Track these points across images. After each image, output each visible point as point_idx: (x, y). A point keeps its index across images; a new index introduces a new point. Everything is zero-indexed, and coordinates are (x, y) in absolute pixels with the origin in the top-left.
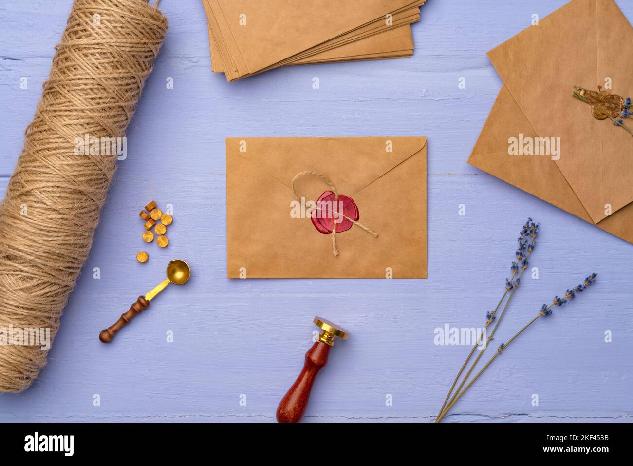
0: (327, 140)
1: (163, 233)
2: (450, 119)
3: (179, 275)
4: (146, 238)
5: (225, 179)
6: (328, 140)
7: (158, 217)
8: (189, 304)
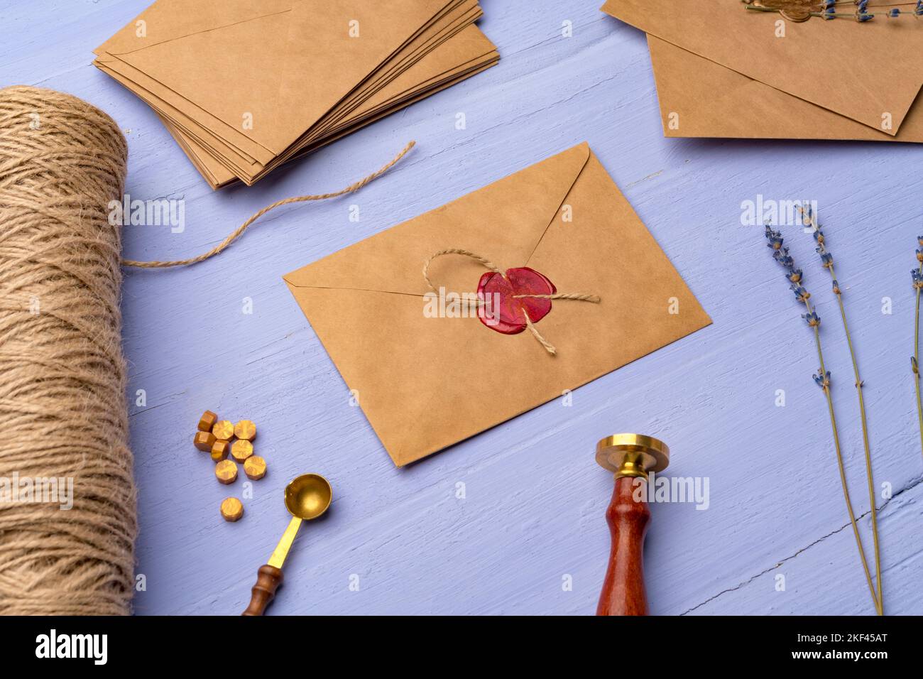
0: (442, 210)
1: (251, 452)
2: (603, 113)
3: (312, 504)
4: (224, 473)
5: (311, 333)
6: (444, 208)
7: (229, 433)
8: (353, 547)
